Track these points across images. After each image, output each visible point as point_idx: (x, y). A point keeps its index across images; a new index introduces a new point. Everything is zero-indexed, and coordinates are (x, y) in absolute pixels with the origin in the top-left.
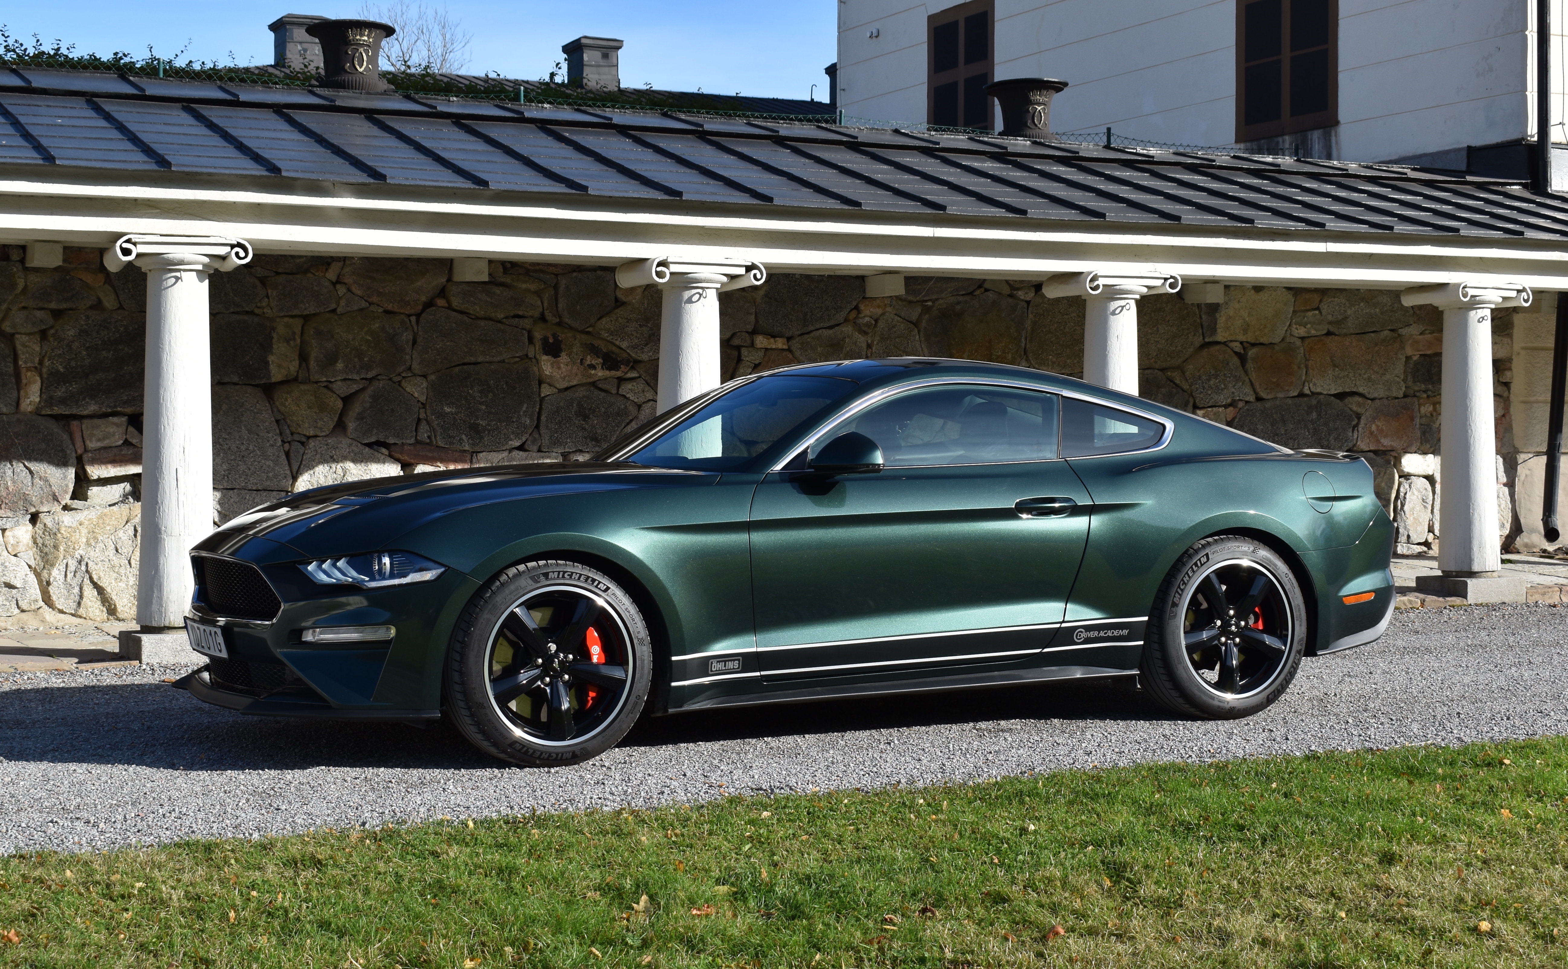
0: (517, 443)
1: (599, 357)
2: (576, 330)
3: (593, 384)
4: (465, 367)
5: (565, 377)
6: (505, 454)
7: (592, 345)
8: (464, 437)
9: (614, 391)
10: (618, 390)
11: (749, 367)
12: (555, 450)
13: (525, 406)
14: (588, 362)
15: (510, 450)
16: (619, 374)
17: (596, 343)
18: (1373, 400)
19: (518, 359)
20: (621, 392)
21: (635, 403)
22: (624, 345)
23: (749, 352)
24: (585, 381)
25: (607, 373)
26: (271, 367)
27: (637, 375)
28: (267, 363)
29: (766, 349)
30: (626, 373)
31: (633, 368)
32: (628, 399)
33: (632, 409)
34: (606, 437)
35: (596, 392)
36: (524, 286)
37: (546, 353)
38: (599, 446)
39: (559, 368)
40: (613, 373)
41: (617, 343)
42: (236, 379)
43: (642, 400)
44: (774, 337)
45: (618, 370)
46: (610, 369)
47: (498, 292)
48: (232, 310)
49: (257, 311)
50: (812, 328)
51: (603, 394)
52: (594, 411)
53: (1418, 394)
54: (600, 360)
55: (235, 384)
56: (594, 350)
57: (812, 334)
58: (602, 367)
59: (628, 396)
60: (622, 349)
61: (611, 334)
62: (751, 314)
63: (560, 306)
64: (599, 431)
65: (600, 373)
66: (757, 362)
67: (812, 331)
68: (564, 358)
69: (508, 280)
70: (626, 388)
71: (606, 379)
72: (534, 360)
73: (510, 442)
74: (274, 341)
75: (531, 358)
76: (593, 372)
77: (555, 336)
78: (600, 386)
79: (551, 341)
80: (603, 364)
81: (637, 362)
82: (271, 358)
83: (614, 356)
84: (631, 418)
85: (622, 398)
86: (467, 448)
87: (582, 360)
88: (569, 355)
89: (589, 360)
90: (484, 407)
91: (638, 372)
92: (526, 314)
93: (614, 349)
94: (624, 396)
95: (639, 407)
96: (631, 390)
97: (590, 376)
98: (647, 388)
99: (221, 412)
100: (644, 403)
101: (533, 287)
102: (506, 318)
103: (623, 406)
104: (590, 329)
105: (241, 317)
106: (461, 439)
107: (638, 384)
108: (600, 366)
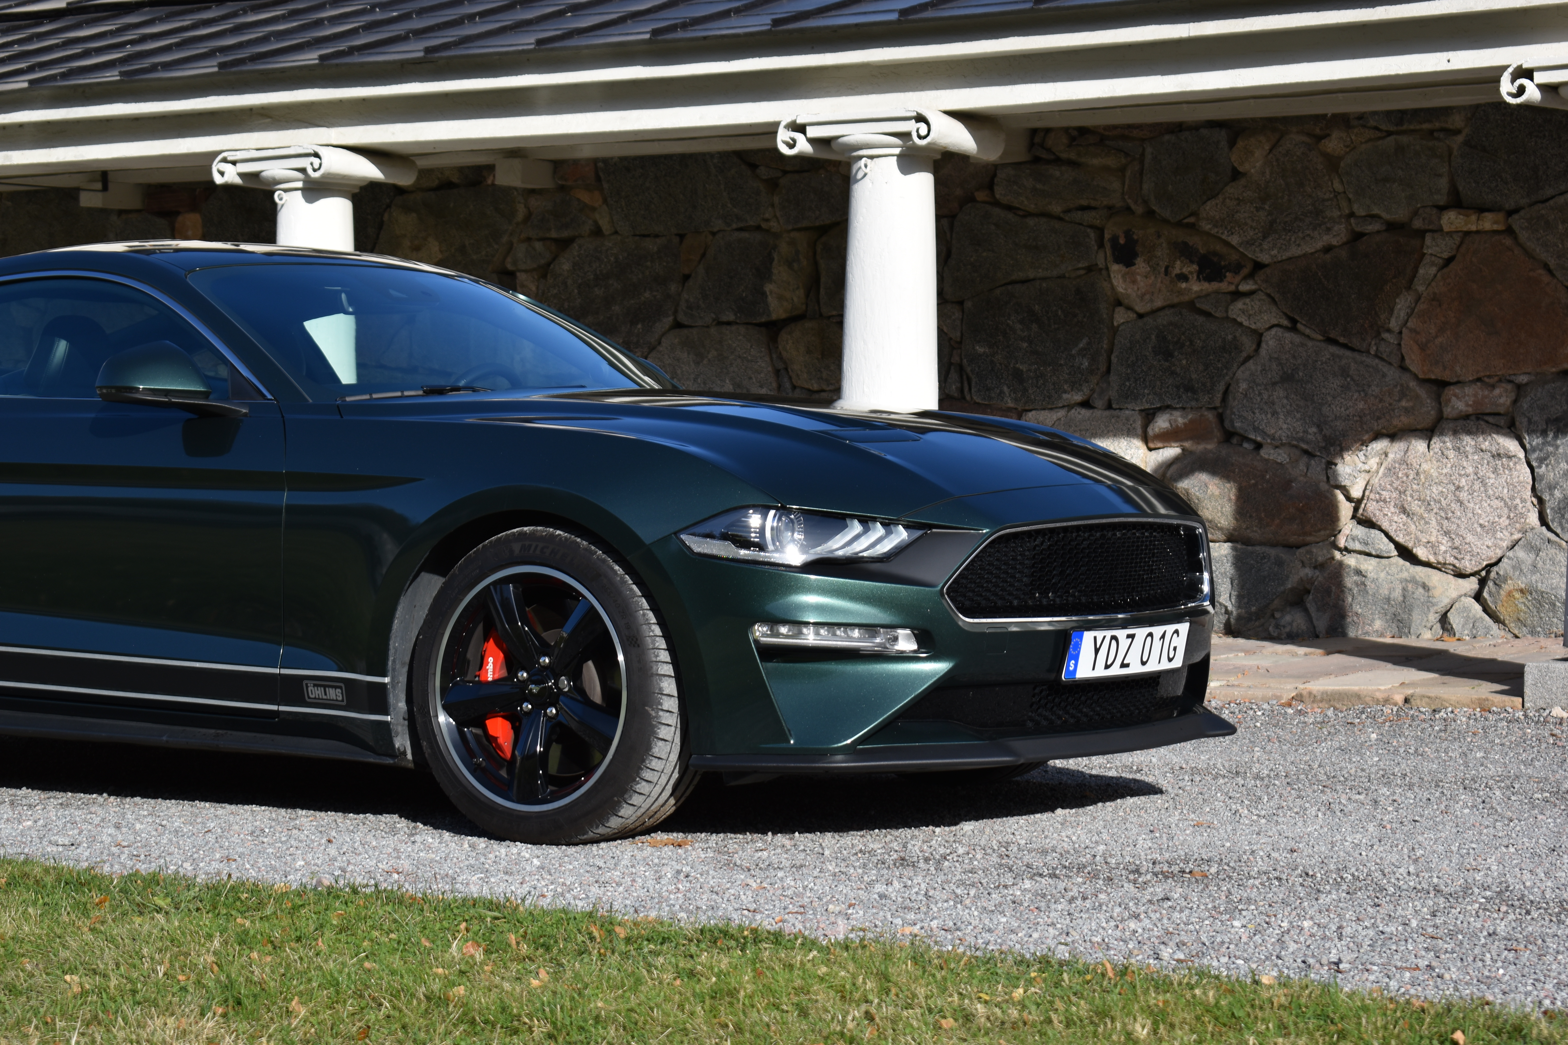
0: (1078, 397)
1: (1192, 262)
2: (1166, 221)
3: (1186, 304)
4: (1010, 287)
5: (1144, 295)
6: (1061, 413)
7: (1185, 244)
8: (1005, 389)
9: (1219, 314)
10: (1225, 312)
11: (1433, 264)
12: (1129, 406)
13: (1085, 341)
14: (1177, 271)
15: (1070, 407)
16: (1224, 286)
17: (1195, 241)
19: (1082, 272)
20: (1229, 314)
21: (1252, 330)
22: (1234, 240)
23: (1433, 239)
24: (1176, 300)
25: (1206, 287)
26: (770, 299)
27: (1254, 287)
28: (764, 294)
29: (1468, 233)
30: (1237, 285)
31: (1251, 276)
32: (1241, 324)
33: (1247, 340)
35: (1191, 316)
36: (1096, 162)
37: (1117, 260)
38: (1197, 400)
39: (1134, 282)
40: (1215, 286)
41: (1224, 237)
42: (732, 318)
43: (1261, 325)
44: (1481, 210)
45: (1221, 281)
46: (1209, 279)
47: (1058, 173)
48: (734, 226)
49: (764, 225)
50: (1549, 192)
51: (1201, 319)
52: (1184, 345)
54: (1195, 267)
55: (729, 323)
56: (1185, 251)
57: (1551, 202)
58: (1198, 279)
59: (1239, 319)
60: (1233, 247)
61: (1215, 226)
62: (1440, 176)
63: (1145, 186)
64: (1194, 376)
65: (1196, 287)
66: (1446, 255)
67: (1553, 197)
68: (1141, 266)
69: (1073, 156)
70: (1237, 308)
71: (1208, 295)
72: (1104, 272)
73: (1065, 396)
74: (776, 262)
75: (1101, 269)
76: (1184, 285)
77: (1128, 234)
78: (1198, 306)
79: (1122, 241)
80: (1199, 273)
81: (1258, 266)
82: (769, 288)
83: (1215, 259)
84: (1245, 354)
85: (1231, 325)
86: (1011, 404)
87: (1167, 268)
88: (1147, 261)
89: (1178, 267)
90: (1025, 345)
91: (1256, 283)
92: (1093, 203)
93: (1218, 247)
94: (1235, 320)
95: (1259, 336)
96: (1243, 311)
97: (1180, 292)
99: (705, 362)
100: (1265, 330)
101: (1111, 161)
102: (1068, 211)
103: (1230, 337)
104: (1192, 220)
105: (746, 235)
106: (1002, 392)
107: (1253, 300)
108: (1195, 276)
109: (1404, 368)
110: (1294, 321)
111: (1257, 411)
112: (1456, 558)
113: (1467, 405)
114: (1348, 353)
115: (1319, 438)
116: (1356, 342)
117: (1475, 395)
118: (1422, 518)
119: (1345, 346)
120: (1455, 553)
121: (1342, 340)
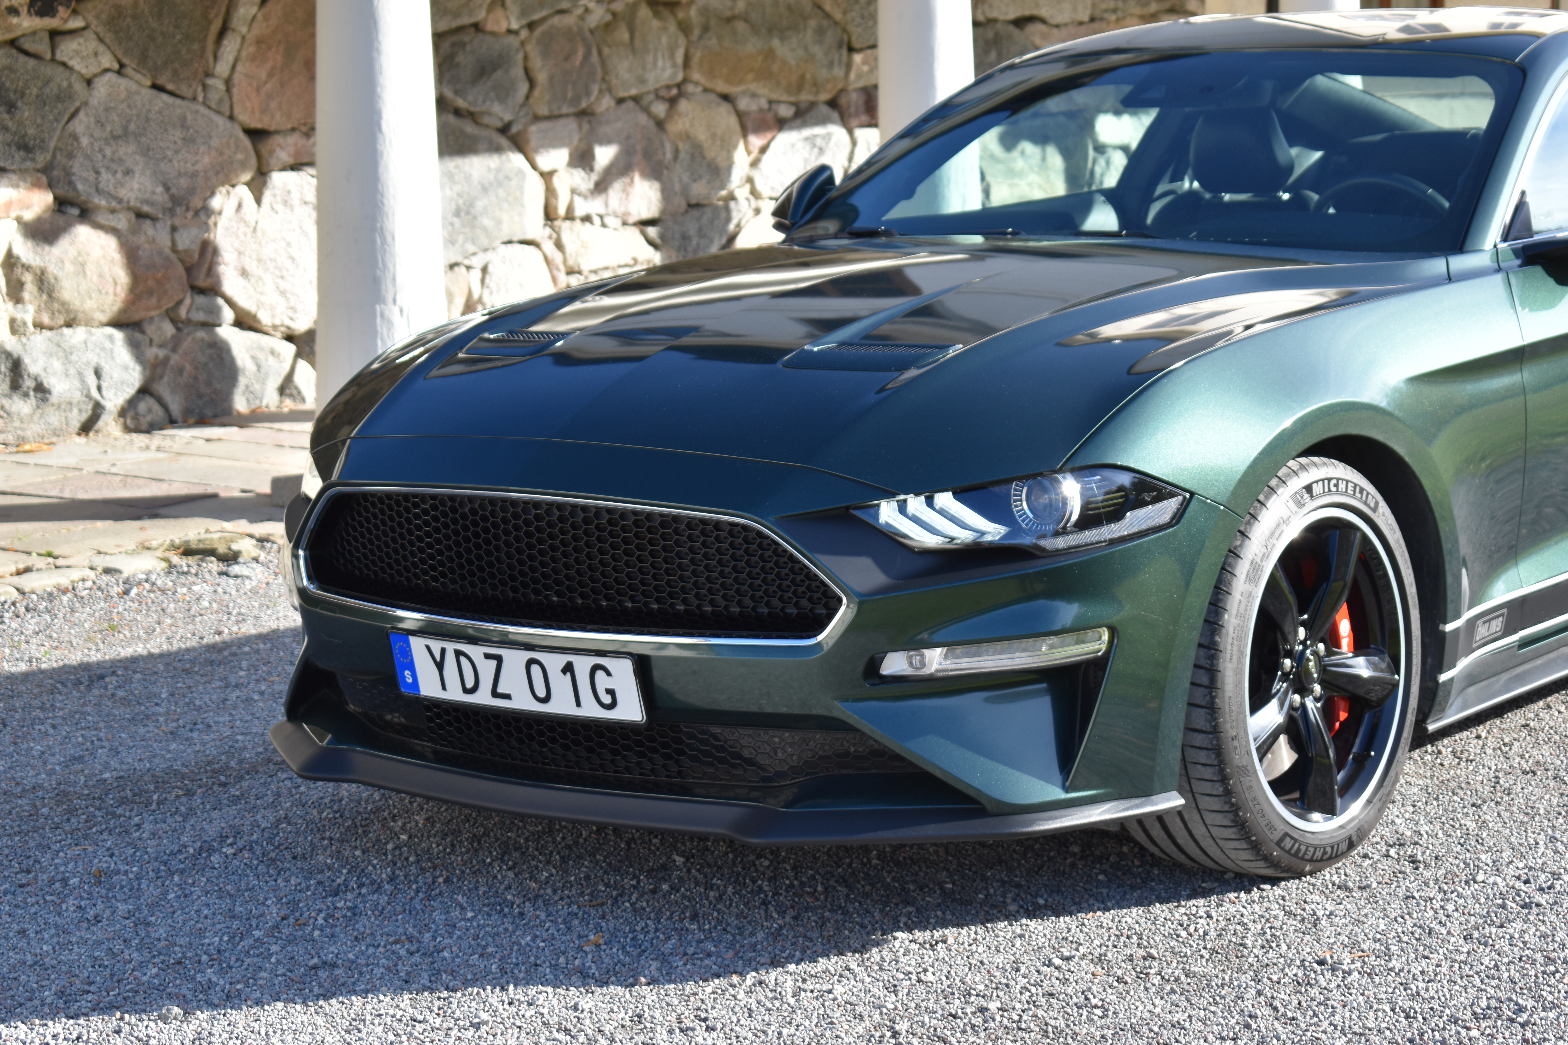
3: (13, 43)
9: (48, 56)
10: (53, 53)
16: (54, 23)
18: (1057, 26)
20: (59, 56)
21: (82, 76)
27: (82, 24)
30: (66, 21)
32: (71, 69)
33: (79, 87)
34: (43, 141)
35: (22, 58)
38: (33, 160)
43: (94, 69)
45: (53, 16)
46: (41, 13)
51: (32, 62)
52: (23, 95)
53: (1106, 15)
59: (71, 63)
64: (31, 131)
70: (68, 49)
71: (34, 33)
76: (15, 20)
78: (27, 46)
84: (77, 104)
85: (61, 69)
91: (84, 18)
94: (64, 64)
95: (89, 82)
96: (77, 52)
97: (10, 28)
98: (102, 48)
100: (96, 76)
103: (65, 84)
107: (86, 40)
108: (25, 9)
109: (231, 118)
110: (122, 65)
111: (103, 170)
112: (291, 319)
113: (290, 155)
114: (178, 101)
115: (166, 197)
116: (184, 90)
117: (296, 145)
118: (260, 278)
119: (172, 94)
120: (290, 313)
121: (170, 87)
